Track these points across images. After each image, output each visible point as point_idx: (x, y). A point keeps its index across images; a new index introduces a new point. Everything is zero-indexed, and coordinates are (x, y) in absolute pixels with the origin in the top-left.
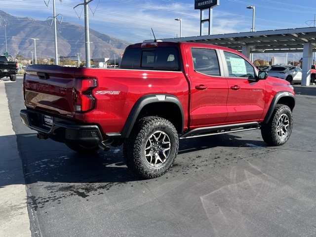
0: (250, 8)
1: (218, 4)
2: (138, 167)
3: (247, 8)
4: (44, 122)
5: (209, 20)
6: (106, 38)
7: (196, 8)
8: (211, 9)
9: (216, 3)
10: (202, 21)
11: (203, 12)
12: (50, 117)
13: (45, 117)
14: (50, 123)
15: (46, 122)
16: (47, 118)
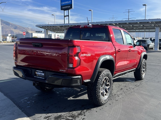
0: (90, 10)
1: (73, 8)
2: (98, 99)
3: (89, 10)
4: (36, 75)
5: (68, 16)
6: (7, 24)
7: (62, 9)
8: (69, 10)
9: (72, 8)
10: (65, 16)
11: (65, 11)
12: (42, 72)
13: (36, 72)
14: (41, 75)
15: (38, 74)
16: (38, 72)
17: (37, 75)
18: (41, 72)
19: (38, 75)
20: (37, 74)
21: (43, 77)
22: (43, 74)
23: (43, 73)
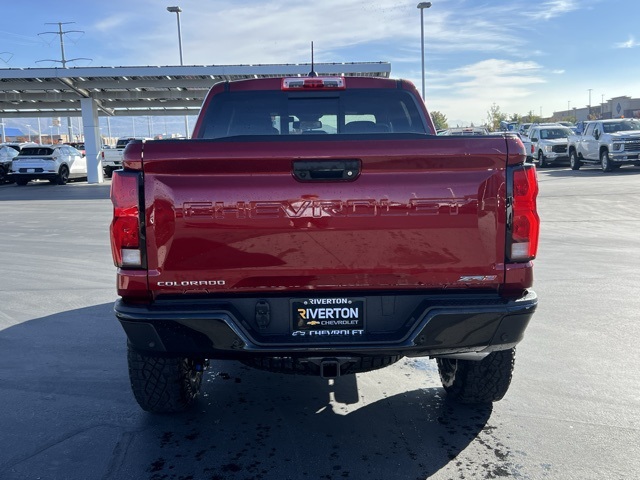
4: (301, 323)
12: (344, 301)
13: (305, 307)
14: (341, 318)
15: (317, 319)
16: (314, 307)
17: (313, 323)
18: (342, 306)
19: (320, 320)
20: (311, 319)
21: (350, 327)
22: (354, 313)
23: (353, 306)
